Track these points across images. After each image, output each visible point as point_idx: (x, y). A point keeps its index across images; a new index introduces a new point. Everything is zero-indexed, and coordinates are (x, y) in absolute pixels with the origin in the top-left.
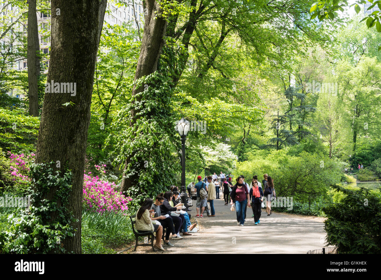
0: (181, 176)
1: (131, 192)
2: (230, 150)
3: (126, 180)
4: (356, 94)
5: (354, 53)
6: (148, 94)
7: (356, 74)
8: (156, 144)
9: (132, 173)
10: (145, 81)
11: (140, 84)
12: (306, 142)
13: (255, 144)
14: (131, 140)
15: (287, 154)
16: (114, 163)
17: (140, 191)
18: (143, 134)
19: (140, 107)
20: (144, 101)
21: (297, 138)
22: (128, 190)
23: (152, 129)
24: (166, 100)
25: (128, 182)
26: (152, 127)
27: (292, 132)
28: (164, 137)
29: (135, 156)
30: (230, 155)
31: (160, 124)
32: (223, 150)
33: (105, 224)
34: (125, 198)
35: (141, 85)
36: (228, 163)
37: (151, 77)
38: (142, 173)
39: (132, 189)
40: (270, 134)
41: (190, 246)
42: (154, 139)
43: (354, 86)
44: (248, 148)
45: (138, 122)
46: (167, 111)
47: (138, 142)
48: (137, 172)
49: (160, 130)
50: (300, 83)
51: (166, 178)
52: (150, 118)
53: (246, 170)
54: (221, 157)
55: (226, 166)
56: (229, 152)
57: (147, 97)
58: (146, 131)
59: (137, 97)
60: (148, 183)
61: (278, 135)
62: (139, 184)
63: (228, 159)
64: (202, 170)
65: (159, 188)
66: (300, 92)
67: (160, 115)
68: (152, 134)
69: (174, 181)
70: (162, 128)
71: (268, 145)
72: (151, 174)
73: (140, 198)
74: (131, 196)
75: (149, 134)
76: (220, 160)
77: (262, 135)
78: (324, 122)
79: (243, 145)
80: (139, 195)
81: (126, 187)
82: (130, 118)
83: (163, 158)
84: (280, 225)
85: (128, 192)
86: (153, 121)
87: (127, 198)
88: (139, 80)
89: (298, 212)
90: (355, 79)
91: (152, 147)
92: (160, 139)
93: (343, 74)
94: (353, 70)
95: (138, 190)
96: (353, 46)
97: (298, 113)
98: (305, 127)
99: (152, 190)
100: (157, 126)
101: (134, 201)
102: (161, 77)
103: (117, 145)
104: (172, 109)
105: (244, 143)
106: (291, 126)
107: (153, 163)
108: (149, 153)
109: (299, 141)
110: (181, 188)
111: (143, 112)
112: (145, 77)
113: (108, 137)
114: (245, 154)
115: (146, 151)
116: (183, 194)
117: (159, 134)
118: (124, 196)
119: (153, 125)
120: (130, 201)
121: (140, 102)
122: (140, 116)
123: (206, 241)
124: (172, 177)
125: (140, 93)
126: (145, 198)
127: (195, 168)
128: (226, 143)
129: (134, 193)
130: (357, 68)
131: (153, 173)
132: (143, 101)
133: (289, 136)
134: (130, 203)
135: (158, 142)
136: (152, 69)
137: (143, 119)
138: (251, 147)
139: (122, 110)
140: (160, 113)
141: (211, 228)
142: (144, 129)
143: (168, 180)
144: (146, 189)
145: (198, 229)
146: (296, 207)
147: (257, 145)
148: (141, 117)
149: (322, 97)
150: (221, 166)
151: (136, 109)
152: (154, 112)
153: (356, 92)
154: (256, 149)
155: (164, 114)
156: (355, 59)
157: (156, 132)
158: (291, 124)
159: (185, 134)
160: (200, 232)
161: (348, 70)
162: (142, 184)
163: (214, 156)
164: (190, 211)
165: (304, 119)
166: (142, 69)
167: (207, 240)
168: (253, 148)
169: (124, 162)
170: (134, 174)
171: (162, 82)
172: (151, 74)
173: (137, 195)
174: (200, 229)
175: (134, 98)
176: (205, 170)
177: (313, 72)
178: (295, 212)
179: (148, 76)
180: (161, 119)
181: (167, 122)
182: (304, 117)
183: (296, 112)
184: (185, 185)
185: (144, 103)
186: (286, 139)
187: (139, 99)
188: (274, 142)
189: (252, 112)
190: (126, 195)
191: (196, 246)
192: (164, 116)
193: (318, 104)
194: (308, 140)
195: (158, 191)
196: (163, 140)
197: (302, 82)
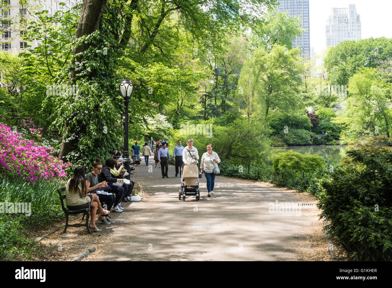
0: (123, 141)
1: (70, 157)
2: (166, 120)
3: (66, 144)
4: (269, 75)
5: (268, 42)
6: (89, 54)
7: (269, 59)
8: (97, 107)
9: (72, 137)
10: (86, 40)
11: (80, 43)
12: (228, 114)
13: (186, 116)
14: (70, 102)
15: (213, 124)
16: (52, 127)
17: (80, 155)
18: (83, 96)
19: (81, 68)
20: (86, 62)
21: (221, 110)
22: (67, 155)
23: (93, 91)
24: (108, 62)
25: (67, 147)
26: (92, 89)
27: (217, 106)
28: (106, 99)
29: (74, 119)
30: (166, 124)
31: (102, 86)
32: (160, 120)
33: (31, 196)
34: (64, 163)
35: (82, 44)
36: (164, 131)
37: (92, 37)
38: (82, 137)
39: (72, 154)
40: (199, 107)
41: (134, 223)
42: (95, 102)
43: (267, 69)
44: (180, 118)
45: (78, 83)
46: (109, 73)
47: (77, 104)
48: (77, 136)
49: (101, 92)
50: (224, 66)
51: (108, 142)
52: (91, 80)
53: (181, 137)
54: (158, 126)
55: (162, 134)
56: (165, 122)
57: (88, 58)
58: (86, 93)
59: (77, 57)
60: (89, 148)
61: (205, 108)
62: (79, 148)
63: (164, 127)
64: (142, 137)
65: (100, 153)
66: (224, 73)
67: (102, 77)
68: (93, 96)
69: (117, 145)
70: (103, 90)
71: (197, 117)
72: (91, 138)
73: (80, 163)
74: (70, 161)
75: (90, 96)
76: (157, 129)
77: (192, 109)
78: (244, 98)
79: (177, 116)
80: (79, 161)
81: (65, 152)
82: (70, 80)
83: (105, 121)
84: (225, 190)
85: (68, 157)
86: (94, 83)
87: (65, 164)
88: (79, 39)
89: (237, 176)
90: (269, 63)
91: (93, 110)
92: (101, 102)
93: (259, 59)
94: (267, 56)
95: (78, 155)
96: (267, 37)
97: (221, 90)
98: (228, 102)
99: (93, 155)
100: (98, 88)
101: (74, 166)
102: (103, 37)
103: (57, 108)
104: (115, 72)
105: (178, 114)
106: (216, 101)
107: (93, 126)
108: (90, 116)
109: (222, 113)
110: (124, 153)
111: (84, 73)
112: (86, 36)
113: (46, 99)
114: (178, 123)
115: (86, 114)
116: (126, 160)
117: (101, 96)
118: (62, 161)
119: (94, 87)
120: (70, 166)
121: (81, 63)
122: (81, 77)
123: (152, 215)
124: (114, 141)
125: (81, 53)
126: (85, 163)
127: (137, 135)
128: (162, 114)
129: (74, 159)
130: (270, 54)
131: (93, 137)
132: (84, 62)
133: (215, 109)
134: (69, 168)
135: (98, 104)
136: (93, 28)
137: (83, 80)
138: (183, 118)
139: (61, 71)
140: (102, 75)
141: (155, 195)
142: (84, 91)
143: (110, 145)
144: (86, 153)
145: (142, 197)
146: (235, 171)
147: (188, 117)
148: (82, 79)
149: (242, 77)
150: (158, 133)
151: (76, 70)
152: (96, 74)
153: (269, 74)
154: (187, 119)
155: (106, 76)
156: (268, 47)
157: (97, 94)
158: (216, 99)
159: (129, 95)
160: (144, 201)
161: (263, 56)
162: (83, 149)
163: (153, 124)
164: (133, 174)
165: (226, 96)
166: (83, 28)
167: (153, 213)
168: (185, 118)
169: (64, 125)
170: (74, 138)
171: (103, 42)
172: (92, 34)
173: (77, 160)
174: (144, 196)
175: (74, 58)
176: (145, 137)
177: (234, 56)
178: (234, 176)
179: (89, 36)
180: (103, 81)
181: (109, 84)
182: (227, 93)
183: (220, 90)
184: (128, 150)
185: (84, 64)
186: (212, 112)
187: (80, 59)
188: (202, 114)
189: (197, 76)
190: (65, 161)
191: (140, 223)
192: (106, 79)
193: (239, 83)
194: (229, 113)
195: (99, 155)
196: (104, 103)
197: (226, 64)
